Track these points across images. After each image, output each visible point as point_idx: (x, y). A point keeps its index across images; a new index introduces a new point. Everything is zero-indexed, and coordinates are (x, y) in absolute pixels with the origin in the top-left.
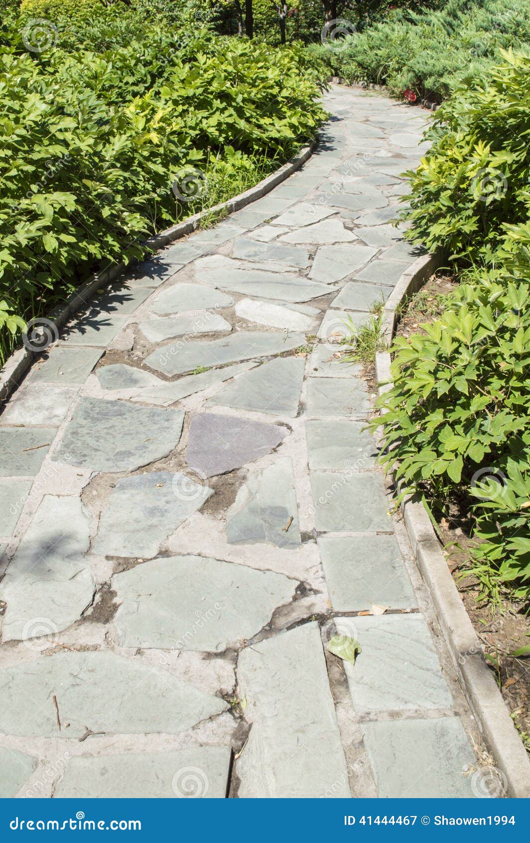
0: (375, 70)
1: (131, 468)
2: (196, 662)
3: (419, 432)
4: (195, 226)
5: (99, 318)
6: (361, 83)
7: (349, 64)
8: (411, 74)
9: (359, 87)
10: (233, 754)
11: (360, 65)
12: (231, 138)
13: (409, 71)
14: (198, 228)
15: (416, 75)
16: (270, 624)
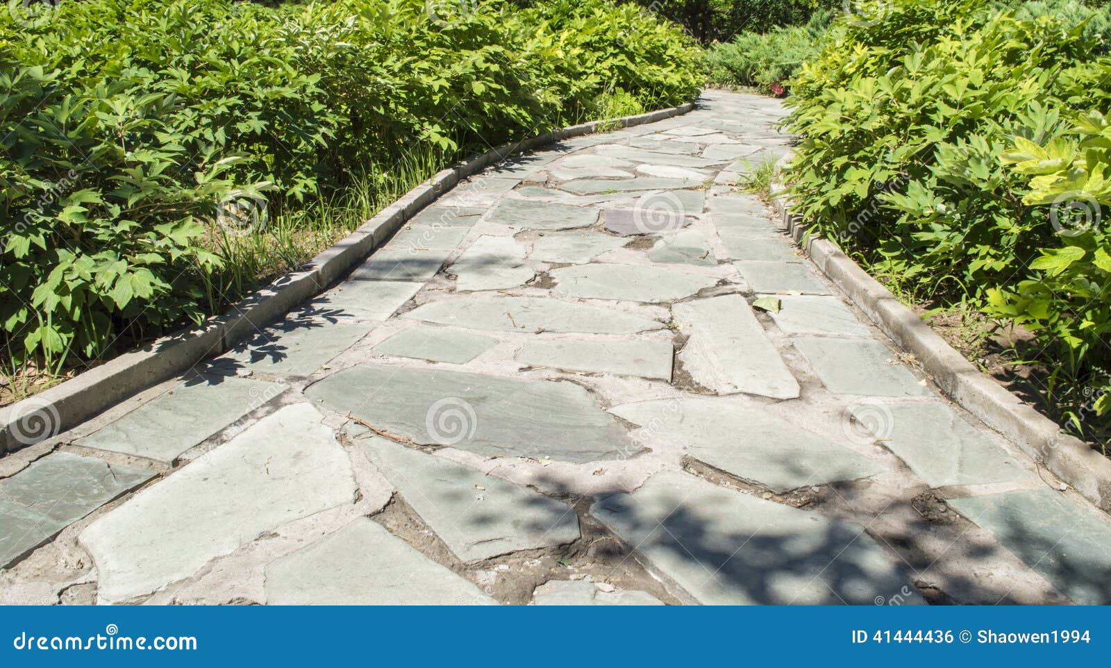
0: (744, 72)
1: (556, 228)
2: (634, 307)
3: (824, 184)
4: (593, 129)
5: (513, 167)
6: (730, 86)
7: (718, 69)
8: (779, 69)
9: (728, 90)
10: (674, 351)
11: (729, 68)
12: (622, 81)
13: (776, 67)
14: (596, 131)
15: (783, 70)
16: (698, 294)
